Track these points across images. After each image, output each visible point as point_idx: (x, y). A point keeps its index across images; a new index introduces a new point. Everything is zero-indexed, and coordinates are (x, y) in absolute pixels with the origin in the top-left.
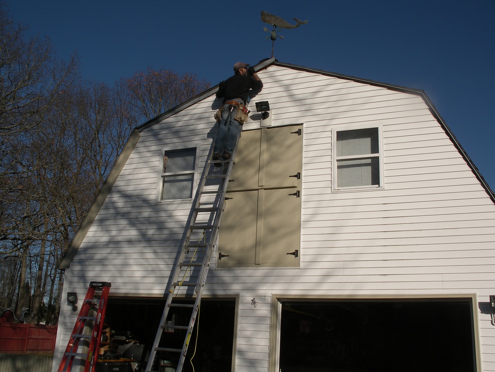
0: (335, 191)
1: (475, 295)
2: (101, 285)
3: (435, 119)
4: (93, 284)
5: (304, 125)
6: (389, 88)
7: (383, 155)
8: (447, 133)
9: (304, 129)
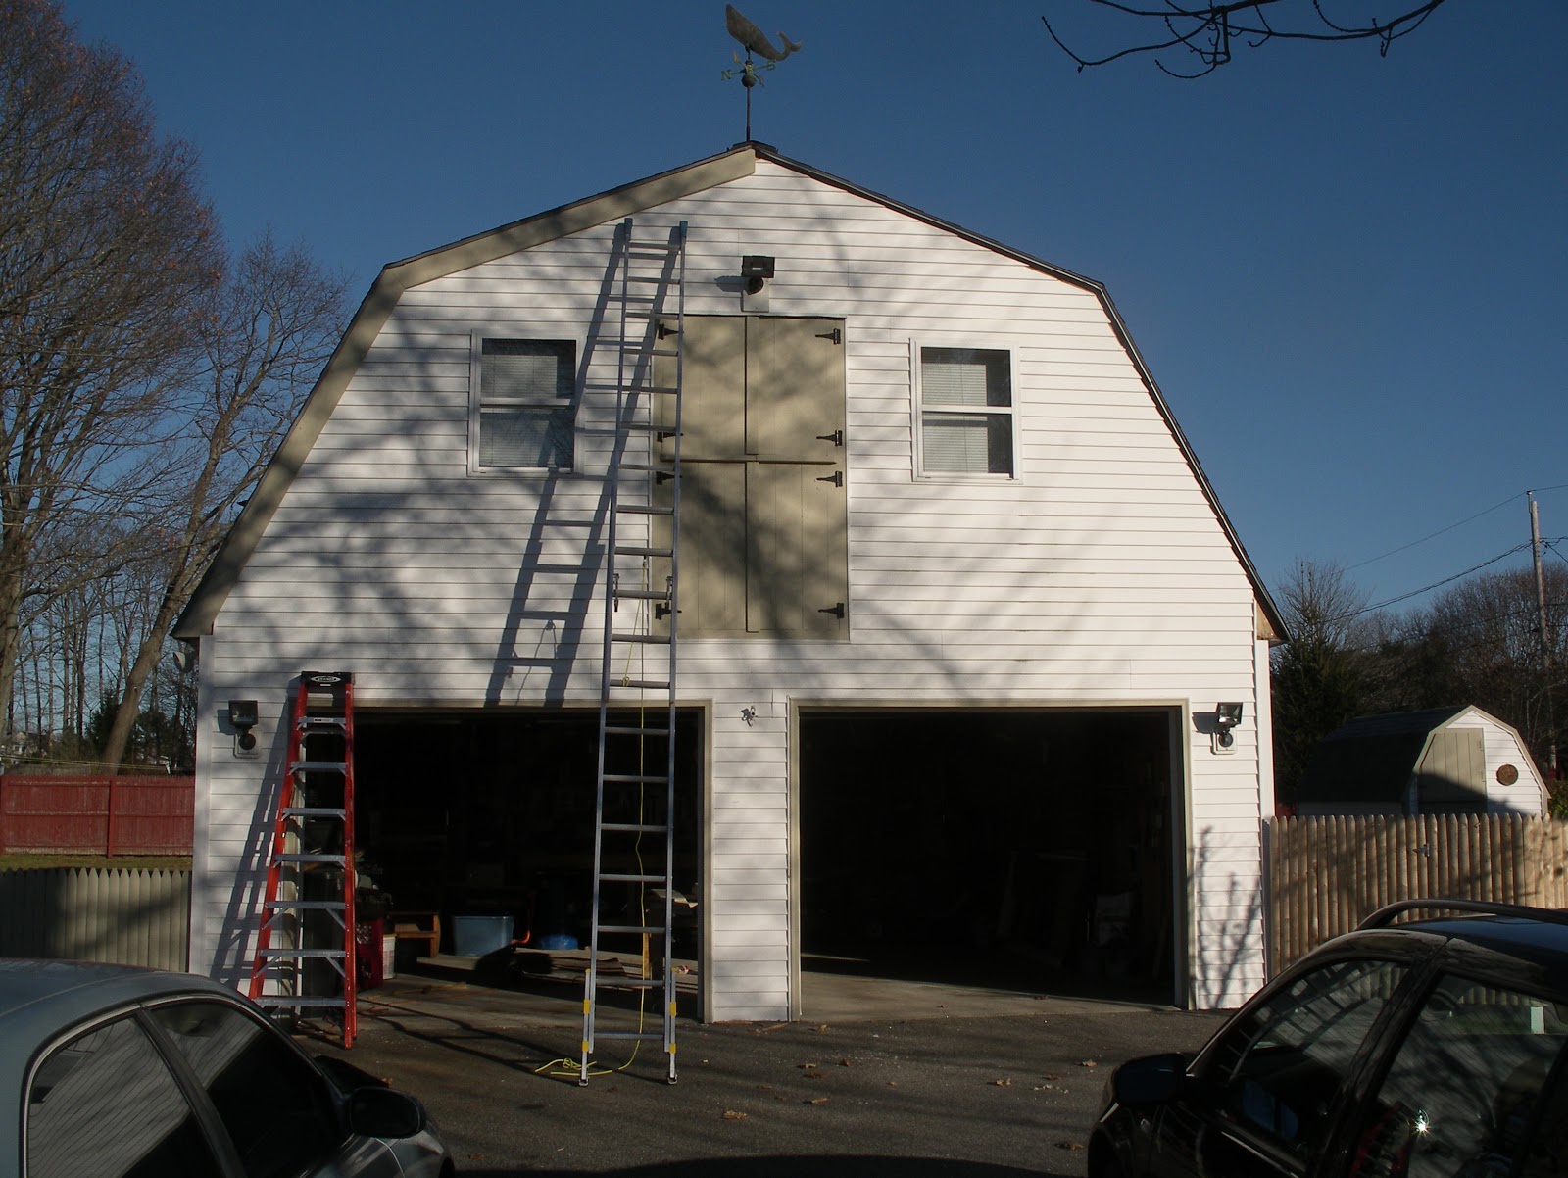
0: (919, 479)
1: (1186, 700)
2: (338, 680)
3: (1122, 348)
4: (313, 679)
5: (848, 323)
6: (1033, 266)
7: (1020, 411)
8: (1144, 381)
9: (848, 331)
